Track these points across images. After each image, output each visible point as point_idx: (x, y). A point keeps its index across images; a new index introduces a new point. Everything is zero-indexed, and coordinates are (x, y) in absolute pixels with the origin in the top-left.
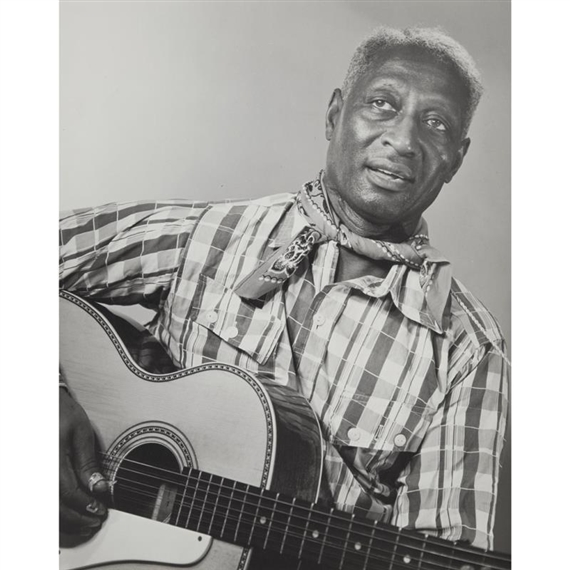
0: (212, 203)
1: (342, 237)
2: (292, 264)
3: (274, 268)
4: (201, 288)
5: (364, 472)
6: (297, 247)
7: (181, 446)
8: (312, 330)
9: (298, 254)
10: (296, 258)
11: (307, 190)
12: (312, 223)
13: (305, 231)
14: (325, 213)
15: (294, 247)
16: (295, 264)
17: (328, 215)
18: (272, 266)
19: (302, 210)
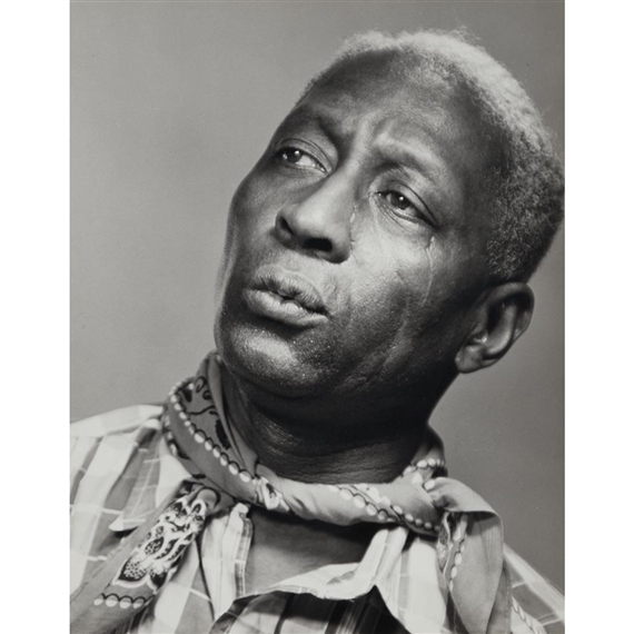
1: (266, 492)
2: (161, 565)
3: (122, 577)
6: (167, 527)
9: (173, 543)
10: (168, 550)
11: (180, 402)
12: (197, 473)
13: (183, 491)
14: (223, 450)
15: (162, 528)
16: (168, 564)
17: (228, 452)
18: (119, 574)
19: (173, 447)
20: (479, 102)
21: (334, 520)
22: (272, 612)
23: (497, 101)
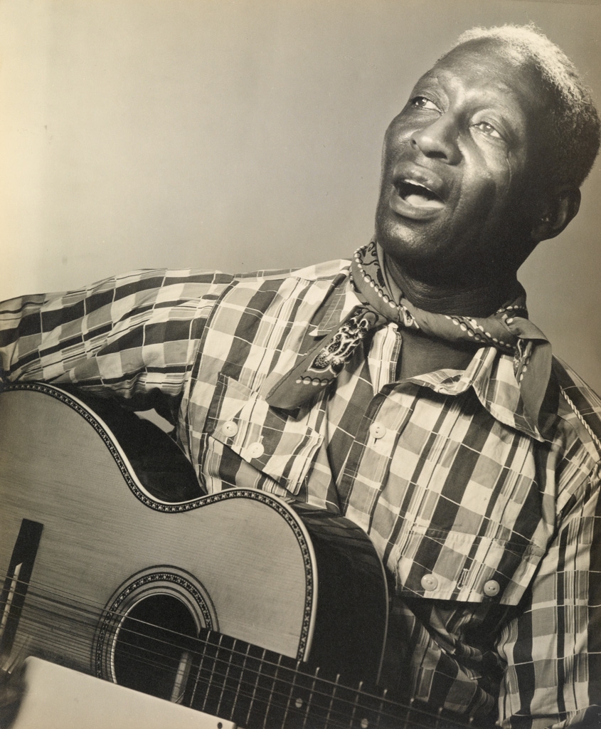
0: (239, 276)
1: (405, 316)
2: (338, 360)
3: (314, 366)
4: (220, 391)
5: (444, 631)
6: (344, 335)
7: (198, 600)
8: (368, 446)
9: (346, 345)
10: (343, 350)
11: (360, 258)
12: (365, 302)
13: (356, 313)
14: (380, 287)
15: (340, 336)
16: (343, 359)
17: (383, 289)
18: (312, 363)
19: (352, 285)
20: (540, 68)
21: (447, 336)
22: (411, 394)
23: (552, 67)
